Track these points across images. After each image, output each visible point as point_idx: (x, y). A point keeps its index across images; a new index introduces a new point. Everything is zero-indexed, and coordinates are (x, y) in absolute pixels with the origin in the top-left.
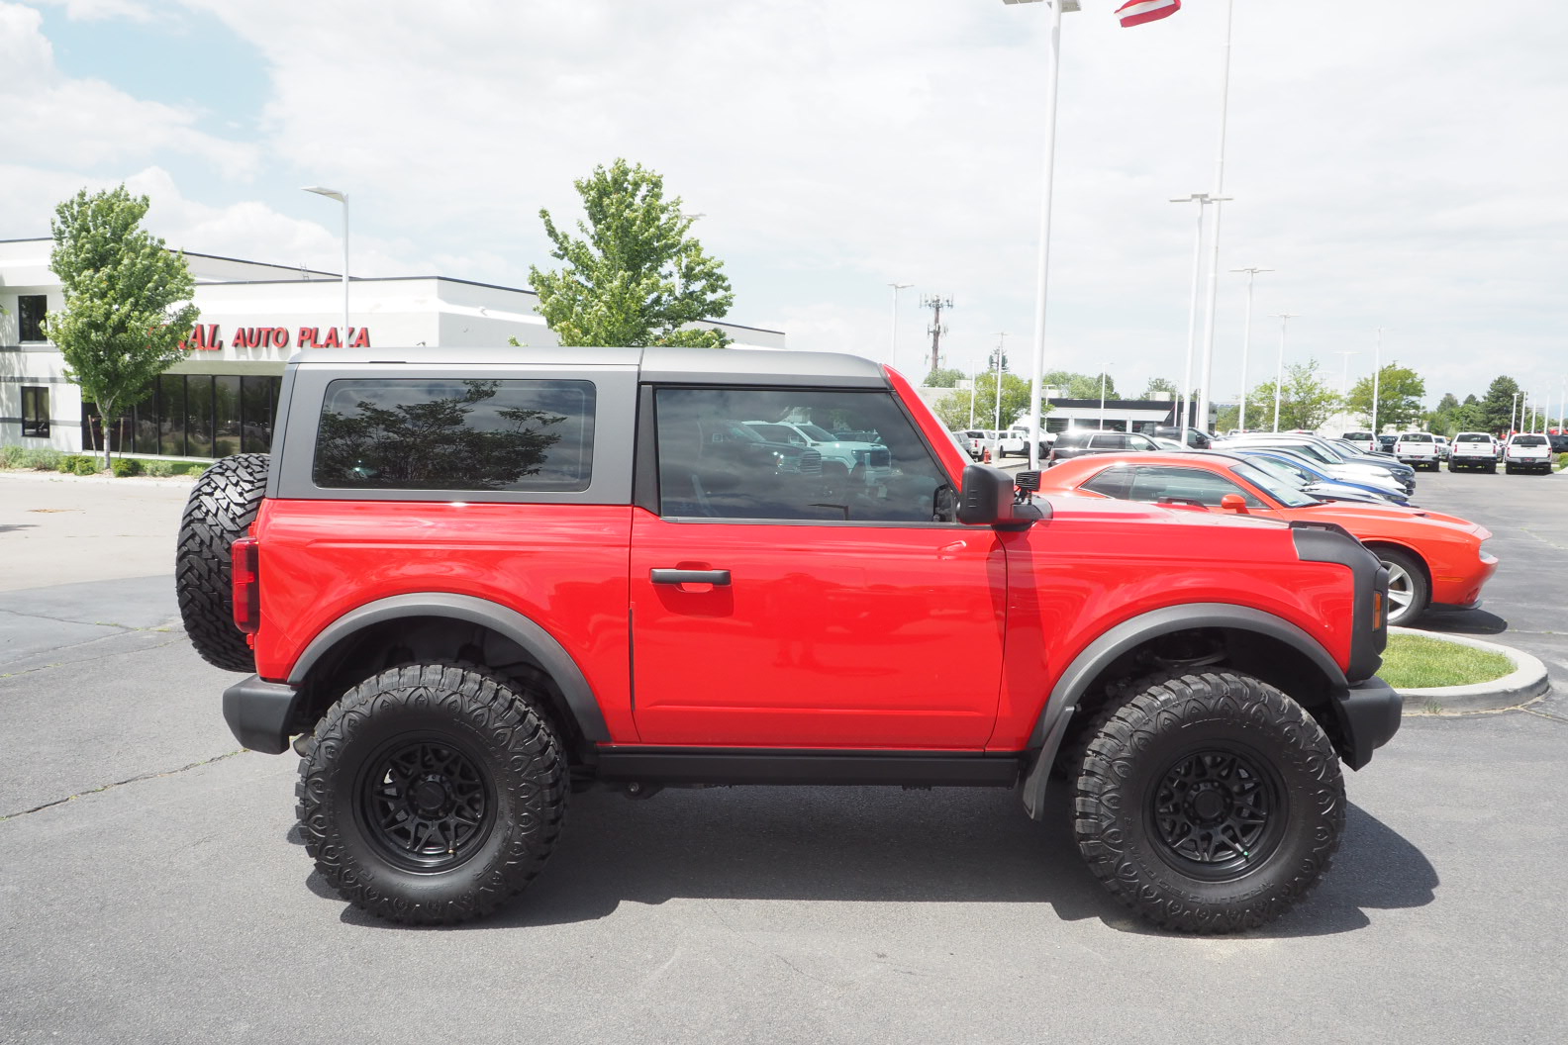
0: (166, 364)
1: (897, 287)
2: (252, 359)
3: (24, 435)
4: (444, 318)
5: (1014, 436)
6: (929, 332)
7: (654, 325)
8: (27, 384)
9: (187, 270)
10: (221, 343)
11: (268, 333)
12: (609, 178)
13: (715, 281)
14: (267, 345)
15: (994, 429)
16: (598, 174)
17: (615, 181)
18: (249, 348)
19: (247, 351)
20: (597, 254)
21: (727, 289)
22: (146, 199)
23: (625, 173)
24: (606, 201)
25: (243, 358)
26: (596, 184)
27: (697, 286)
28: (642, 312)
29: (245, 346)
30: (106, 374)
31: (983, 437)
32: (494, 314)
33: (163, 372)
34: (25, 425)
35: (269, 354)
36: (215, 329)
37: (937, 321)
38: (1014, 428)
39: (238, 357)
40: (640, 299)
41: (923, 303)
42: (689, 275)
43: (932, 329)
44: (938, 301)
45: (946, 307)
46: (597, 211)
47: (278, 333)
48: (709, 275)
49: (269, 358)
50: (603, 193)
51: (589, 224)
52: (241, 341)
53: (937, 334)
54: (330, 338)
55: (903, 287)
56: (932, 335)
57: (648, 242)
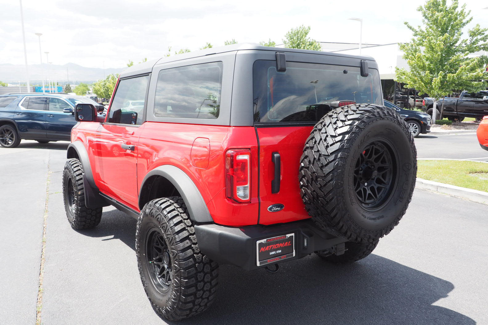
22: (309, 28)
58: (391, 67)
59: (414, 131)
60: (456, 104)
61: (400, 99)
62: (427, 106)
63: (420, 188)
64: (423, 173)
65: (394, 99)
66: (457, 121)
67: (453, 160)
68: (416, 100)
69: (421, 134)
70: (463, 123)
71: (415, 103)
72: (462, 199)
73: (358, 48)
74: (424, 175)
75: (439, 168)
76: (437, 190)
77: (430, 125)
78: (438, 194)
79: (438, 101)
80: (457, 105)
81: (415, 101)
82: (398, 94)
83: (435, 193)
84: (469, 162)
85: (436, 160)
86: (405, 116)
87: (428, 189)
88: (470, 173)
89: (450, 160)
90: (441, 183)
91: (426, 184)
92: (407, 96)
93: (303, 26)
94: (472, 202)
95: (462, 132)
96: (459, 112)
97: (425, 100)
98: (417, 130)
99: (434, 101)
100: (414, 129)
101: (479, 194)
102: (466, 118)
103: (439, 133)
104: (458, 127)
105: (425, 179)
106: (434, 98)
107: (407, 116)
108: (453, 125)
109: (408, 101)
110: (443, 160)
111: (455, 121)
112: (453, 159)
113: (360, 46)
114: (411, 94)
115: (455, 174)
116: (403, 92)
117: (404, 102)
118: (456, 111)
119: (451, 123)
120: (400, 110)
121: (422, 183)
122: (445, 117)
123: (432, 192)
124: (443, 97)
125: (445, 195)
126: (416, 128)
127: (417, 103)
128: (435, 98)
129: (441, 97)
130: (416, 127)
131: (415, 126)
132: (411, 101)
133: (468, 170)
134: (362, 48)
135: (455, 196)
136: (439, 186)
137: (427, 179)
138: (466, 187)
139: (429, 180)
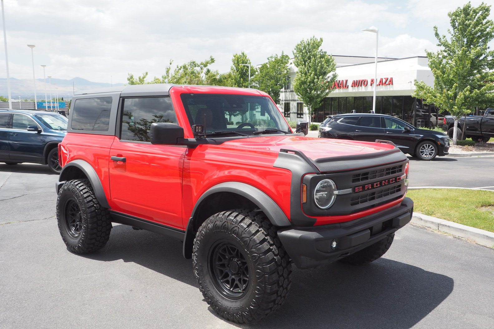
0: (327, 94)
2: (357, 91)
3: (297, 117)
4: (419, 72)
8: (299, 102)
9: (334, 62)
10: (348, 86)
11: (362, 82)
14: (361, 86)
18: (356, 87)
19: (355, 88)
22: (322, 40)
25: (354, 91)
29: (355, 86)
30: (309, 98)
33: (327, 97)
34: (298, 114)
35: (362, 88)
36: (347, 81)
39: (353, 90)
47: (365, 81)
49: (362, 90)
52: (354, 85)
54: (380, 82)
58: (411, 82)
59: (429, 153)
60: (480, 122)
61: (422, 117)
62: (448, 125)
63: (419, 225)
64: (425, 206)
65: (414, 117)
66: (481, 141)
67: (465, 190)
68: (439, 118)
69: (437, 157)
70: (488, 144)
71: (437, 122)
72: (466, 242)
73: (374, 62)
74: (426, 208)
75: (447, 199)
76: (438, 229)
77: (448, 146)
78: (439, 233)
79: (459, 119)
80: (481, 124)
81: (437, 119)
82: (419, 111)
83: (435, 232)
84: (484, 191)
85: (446, 189)
87: (428, 227)
88: (482, 206)
89: (462, 189)
90: (444, 220)
91: (426, 221)
92: (428, 114)
93: (315, 38)
94: (479, 245)
95: (486, 154)
96: (483, 131)
97: (446, 118)
98: (434, 152)
99: (455, 120)
100: (430, 150)
101: (487, 236)
102: (491, 138)
103: (459, 155)
104: (481, 148)
105: (426, 214)
106: (454, 117)
107: (421, 136)
108: (477, 146)
109: (429, 119)
110: (454, 189)
111: (479, 142)
112: (466, 188)
113: (376, 60)
114: (433, 112)
115: (464, 207)
116: (425, 110)
117: (425, 120)
118: (480, 130)
119: (474, 144)
120: (414, 130)
121: (422, 219)
122: (468, 138)
123: (432, 231)
124: (465, 115)
125: (448, 235)
126: (433, 150)
127: (439, 121)
128: (457, 116)
129: (463, 115)
130: (433, 148)
131: (431, 148)
132: (433, 119)
133: (480, 202)
134: (378, 62)
135: (459, 236)
136: (440, 224)
137: (429, 213)
138: (474, 226)
139: (431, 215)
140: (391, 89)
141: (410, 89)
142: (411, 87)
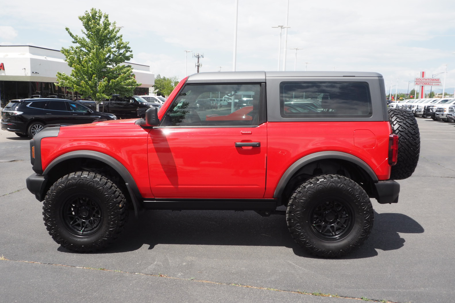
1: (187, 52)
4: (32, 60)
5: (224, 100)
6: (196, 66)
7: (110, 64)
12: (91, 15)
13: (127, 49)
15: (218, 98)
16: (86, 14)
17: (93, 16)
20: (88, 40)
21: (131, 52)
23: (96, 13)
24: (90, 23)
26: (86, 17)
27: (122, 51)
28: (106, 60)
31: (215, 101)
32: (49, 59)
37: (198, 62)
38: (225, 98)
40: (104, 55)
41: (194, 56)
42: (119, 47)
43: (197, 65)
44: (199, 55)
45: (201, 57)
46: (87, 26)
48: (125, 47)
50: (89, 20)
51: (85, 30)
53: (198, 66)
55: (189, 52)
56: (197, 67)
57: (106, 36)
58: (25, 69)
80: (108, 107)
86: (98, 117)
99: (97, 104)
120: (93, 112)
128: (98, 101)
140: (3, 74)
141: (25, 75)
142: (26, 74)
